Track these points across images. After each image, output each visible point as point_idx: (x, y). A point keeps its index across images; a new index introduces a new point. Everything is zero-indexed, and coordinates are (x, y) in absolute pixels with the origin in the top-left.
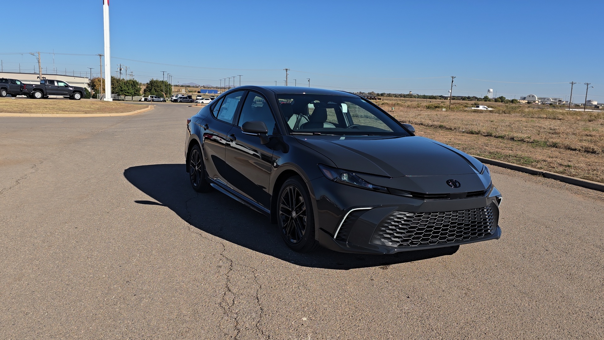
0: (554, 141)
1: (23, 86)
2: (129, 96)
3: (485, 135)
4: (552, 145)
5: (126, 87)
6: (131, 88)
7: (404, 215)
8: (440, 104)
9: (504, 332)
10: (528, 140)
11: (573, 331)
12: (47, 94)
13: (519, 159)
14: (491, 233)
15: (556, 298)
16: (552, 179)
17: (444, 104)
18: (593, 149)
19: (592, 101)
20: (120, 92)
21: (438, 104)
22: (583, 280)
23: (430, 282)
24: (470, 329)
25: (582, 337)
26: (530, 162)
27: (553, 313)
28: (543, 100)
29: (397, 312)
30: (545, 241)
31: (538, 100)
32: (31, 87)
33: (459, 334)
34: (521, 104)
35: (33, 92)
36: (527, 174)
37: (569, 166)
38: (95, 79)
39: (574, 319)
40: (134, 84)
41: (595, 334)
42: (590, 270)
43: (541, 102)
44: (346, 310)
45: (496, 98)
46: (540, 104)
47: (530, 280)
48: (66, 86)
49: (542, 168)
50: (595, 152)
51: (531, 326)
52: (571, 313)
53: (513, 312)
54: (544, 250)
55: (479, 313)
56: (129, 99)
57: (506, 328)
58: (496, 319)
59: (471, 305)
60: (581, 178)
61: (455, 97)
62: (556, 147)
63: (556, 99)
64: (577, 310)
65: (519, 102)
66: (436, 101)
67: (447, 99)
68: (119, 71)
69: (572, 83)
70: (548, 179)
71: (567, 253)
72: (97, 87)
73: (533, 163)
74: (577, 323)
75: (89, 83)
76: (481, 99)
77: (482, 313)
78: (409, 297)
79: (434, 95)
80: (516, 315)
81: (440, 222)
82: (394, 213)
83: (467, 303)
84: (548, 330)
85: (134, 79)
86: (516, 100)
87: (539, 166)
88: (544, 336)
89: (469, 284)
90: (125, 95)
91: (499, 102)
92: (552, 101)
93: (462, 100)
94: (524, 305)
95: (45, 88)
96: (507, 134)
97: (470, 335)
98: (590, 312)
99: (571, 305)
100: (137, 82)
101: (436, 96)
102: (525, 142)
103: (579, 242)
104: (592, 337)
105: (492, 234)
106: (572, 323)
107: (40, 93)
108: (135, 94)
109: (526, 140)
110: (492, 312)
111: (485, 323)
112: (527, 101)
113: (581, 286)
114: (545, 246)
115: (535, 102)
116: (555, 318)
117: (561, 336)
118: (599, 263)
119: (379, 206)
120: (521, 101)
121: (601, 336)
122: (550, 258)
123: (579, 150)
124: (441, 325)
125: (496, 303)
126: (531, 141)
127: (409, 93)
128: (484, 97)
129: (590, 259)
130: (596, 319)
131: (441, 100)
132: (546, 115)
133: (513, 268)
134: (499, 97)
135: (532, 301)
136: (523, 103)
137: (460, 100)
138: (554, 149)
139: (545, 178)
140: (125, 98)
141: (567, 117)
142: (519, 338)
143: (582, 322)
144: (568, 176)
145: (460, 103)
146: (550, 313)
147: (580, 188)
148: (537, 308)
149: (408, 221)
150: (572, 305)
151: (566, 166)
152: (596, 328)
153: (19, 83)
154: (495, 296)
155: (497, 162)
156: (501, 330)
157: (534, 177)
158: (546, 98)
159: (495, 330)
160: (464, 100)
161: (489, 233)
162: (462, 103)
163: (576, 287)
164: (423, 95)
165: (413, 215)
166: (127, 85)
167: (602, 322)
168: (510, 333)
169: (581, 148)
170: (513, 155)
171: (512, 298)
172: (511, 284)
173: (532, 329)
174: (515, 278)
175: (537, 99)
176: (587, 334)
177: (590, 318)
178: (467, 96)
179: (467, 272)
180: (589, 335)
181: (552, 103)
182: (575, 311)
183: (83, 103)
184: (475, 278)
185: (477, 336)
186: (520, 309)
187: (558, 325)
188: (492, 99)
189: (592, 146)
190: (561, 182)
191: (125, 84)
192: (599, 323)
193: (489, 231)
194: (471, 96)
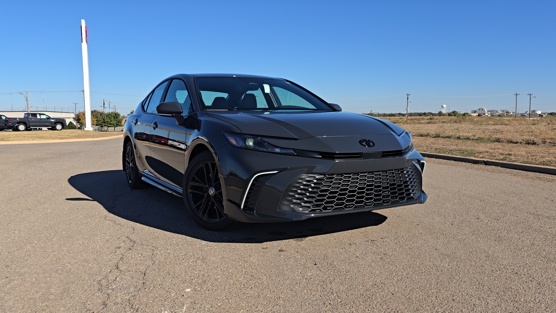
0: (497, 137)
1: (8, 120)
2: (111, 127)
3: (433, 136)
4: (496, 141)
5: (108, 119)
6: (113, 120)
7: (313, 178)
8: (398, 120)
9: (415, 291)
10: (473, 138)
11: (494, 287)
12: (30, 126)
13: (462, 152)
14: (413, 197)
15: (480, 258)
16: (493, 166)
17: (402, 120)
18: (533, 141)
19: (536, 111)
20: (103, 124)
21: (397, 120)
22: (512, 241)
23: (345, 250)
24: (376, 291)
25: (504, 292)
26: (473, 154)
27: (474, 271)
28: (492, 112)
29: (298, 278)
30: (478, 211)
31: (488, 112)
32: (15, 121)
33: (362, 295)
34: (472, 117)
35: (17, 125)
36: (470, 164)
37: (510, 154)
38: (80, 113)
39: (497, 276)
40: (116, 116)
41: (519, 288)
42: (521, 233)
43: (490, 114)
44: (239, 279)
45: (450, 112)
46: (489, 116)
47: (455, 243)
48: (48, 118)
49: (483, 158)
50: (536, 143)
51: (447, 284)
52: (494, 270)
53: (429, 272)
54: (475, 218)
55: (391, 275)
56: (112, 130)
57: (419, 287)
58: (409, 280)
59: (384, 268)
60: (521, 163)
61: (412, 113)
62: (500, 142)
63: (504, 111)
64: (501, 267)
65: (471, 115)
66: (395, 118)
67: (405, 116)
68: (103, 105)
69: (516, 95)
70: (489, 166)
71: (498, 220)
72: (81, 120)
73: (475, 155)
74: (500, 279)
75: (74, 117)
76: (436, 114)
77: (394, 275)
78: (317, 263)
79: (393, 113)
80: (433, 275)
81: (355, 184)
82: (302, 176)
83: (380, 267)
84: (466, 287)
85: (115, 111)
86: (467, 114)
87: (481, 156)
88: (460, 293)
89: (387, 250)
90: (107, 126)
91: (452, 116)
92: (501, 113)
93: (419, 116)
94: (443, 265)
95: (29, 121)
96: (454, 134)
97: (375, 296)
98: (515, 269)
99: (495, 263)
100: (119, 113)
101: (394, 114)
102: (470, 139)
103: (513, 211)
104: (515, 291)
105: (415, 198)
106: (494, 279)
107: (23, 126)
108: (117, 125)
109: (471, 138)
110: (405, 274)
111: (396, 284)
112: (477, 114)
113: (509, 246)
114: (477, 215)
115: (485, 114)
116: (475, 276)
117: (479, 292)
118: (531, 226)
119: (285, 169)
120: (472, 114)
121: (525, 290)
122: (480, 225)
123: (521, 143)
124: (344, 289)
125: (412, 265)
126: (476, 139)
127: (370, 113)
128: (439, 112)
129: (522, 223)
130: (521, 275)
131: (400, 117)
132: (494, 122)
133: (439, 234)
134: (452, 112)
135: (453, 262)
136: (474, 115)
137: (417, 116)
138: (497, 143)
139: (487, 166)
140: (108, 129)
141: (513, 123)
142: (430, 296)
143: (505, 278)
144: (508, 162)
145: (417, 119)
146: (471, 271)
147: (520, 171)
148: (457, 267)
149: (319, 184)
150: (497, 263)
151: (507, 155)
152: (520, 283)
153: (4, 118)
154: (414, 259)
155: (442, 156)
156: (411, 289)
157: (476, 166)
158: (494, 110)
159: (405, 290)
160: (421, 116)
161: (412, 197)
162: (419, 118)
163: (503, 247)
164: (383, 113)
165: (324, 177)
166: (109, 117)
167: (528, 277)
168: (421, 292)
169: (522, 141)
170: (457, 149)
171: (431, 260)
172: (433, 248)
173: (448, 287)
174: (439, 243)
175: (486, 112)
176: (510, 289)
177: (514, 274)
178: (423, 112)
179: (388, 239)
180: (512, 290)
181: (500, 114)
182: (499, 268)
183: (63, 132)
184: (395, 245)
185: (382, 297)
186: (438, 269)
187: (477, 282)
188: (445, 113)
189: (532, 138)
190: (502, 168)
191: (107, 116)
192: (524, 278)
193: (412, 195)
194: (427, 112)
